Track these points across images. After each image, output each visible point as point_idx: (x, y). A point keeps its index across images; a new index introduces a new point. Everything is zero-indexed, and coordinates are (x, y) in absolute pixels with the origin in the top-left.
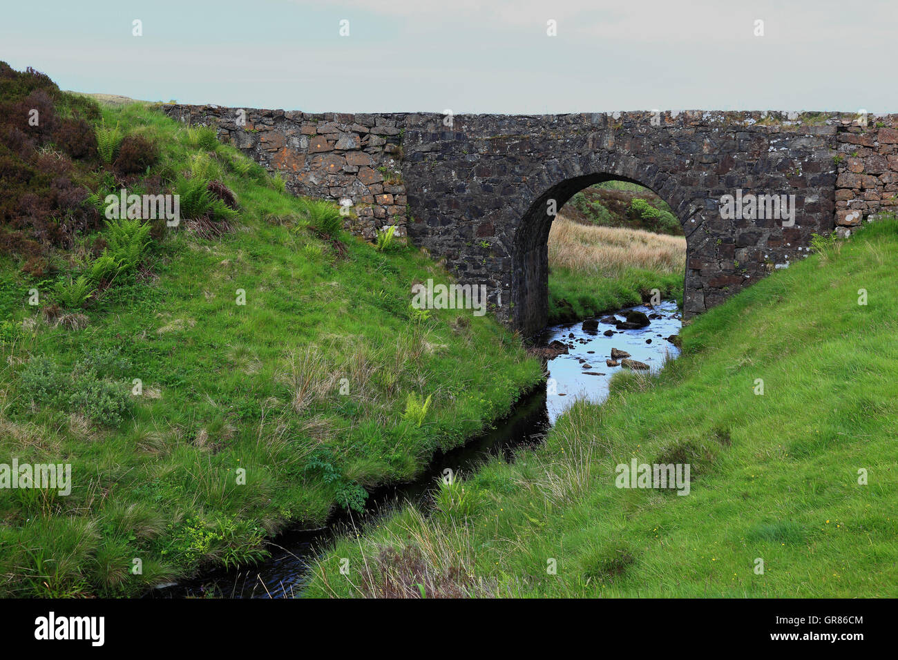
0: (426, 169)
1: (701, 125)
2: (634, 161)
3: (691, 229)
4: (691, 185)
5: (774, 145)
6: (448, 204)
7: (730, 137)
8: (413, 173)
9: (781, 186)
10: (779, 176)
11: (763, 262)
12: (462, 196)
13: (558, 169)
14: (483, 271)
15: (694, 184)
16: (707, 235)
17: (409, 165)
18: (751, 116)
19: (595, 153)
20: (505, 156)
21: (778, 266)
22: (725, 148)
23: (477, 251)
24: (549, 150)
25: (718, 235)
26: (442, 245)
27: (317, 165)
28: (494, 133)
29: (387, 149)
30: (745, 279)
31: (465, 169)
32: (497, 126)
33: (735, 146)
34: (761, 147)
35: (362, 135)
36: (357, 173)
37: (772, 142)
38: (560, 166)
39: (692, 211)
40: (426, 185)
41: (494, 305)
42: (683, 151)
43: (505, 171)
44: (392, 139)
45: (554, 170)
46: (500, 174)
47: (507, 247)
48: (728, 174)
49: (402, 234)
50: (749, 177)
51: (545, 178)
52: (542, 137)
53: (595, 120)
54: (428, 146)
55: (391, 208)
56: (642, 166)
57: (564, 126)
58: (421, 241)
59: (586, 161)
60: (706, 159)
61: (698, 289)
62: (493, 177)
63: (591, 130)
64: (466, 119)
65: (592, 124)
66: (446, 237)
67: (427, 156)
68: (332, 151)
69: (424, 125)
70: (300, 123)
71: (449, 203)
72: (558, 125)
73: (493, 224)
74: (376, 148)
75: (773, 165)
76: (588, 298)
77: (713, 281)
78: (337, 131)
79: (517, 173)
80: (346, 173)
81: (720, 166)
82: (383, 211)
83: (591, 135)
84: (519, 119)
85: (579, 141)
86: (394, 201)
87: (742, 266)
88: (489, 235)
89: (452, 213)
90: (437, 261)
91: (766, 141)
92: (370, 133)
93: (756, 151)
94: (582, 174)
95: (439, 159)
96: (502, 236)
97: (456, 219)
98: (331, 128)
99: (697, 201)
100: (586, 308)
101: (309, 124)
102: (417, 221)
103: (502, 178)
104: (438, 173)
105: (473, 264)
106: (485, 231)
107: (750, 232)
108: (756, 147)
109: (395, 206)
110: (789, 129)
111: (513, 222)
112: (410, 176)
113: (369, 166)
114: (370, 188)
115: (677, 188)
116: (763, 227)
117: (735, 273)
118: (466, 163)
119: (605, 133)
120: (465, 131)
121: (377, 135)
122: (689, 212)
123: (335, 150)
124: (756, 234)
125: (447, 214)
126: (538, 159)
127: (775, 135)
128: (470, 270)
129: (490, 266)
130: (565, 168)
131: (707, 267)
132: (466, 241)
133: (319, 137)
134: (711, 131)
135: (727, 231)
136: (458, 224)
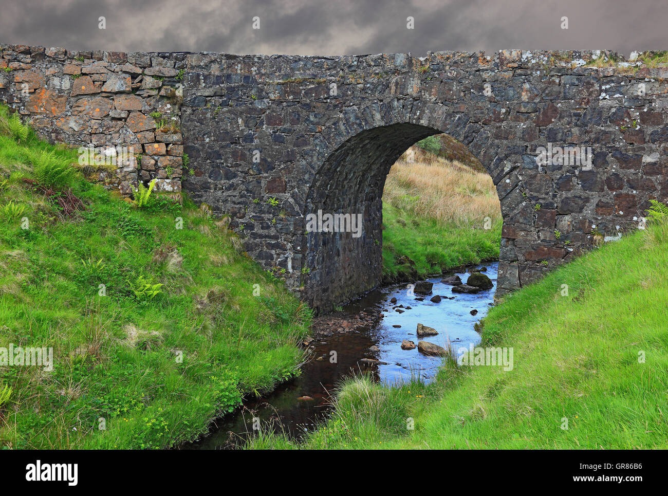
0: (209, 115)
1: (520, 67)
2: (442, 110)
3: (505, 190)
4: (507, 139)
5: (606, 91)
6: (233, 156)
7: (554, 82)
8: (192, 121)
9: (614, 141)
10: (611, 129)
11: (589, 233)
12: (250, 147)
13: (357, 118)
14: (273, 232)
15: (511, 137)
16: (524, 199)
17: (189, 111)
18: (580, 55)
19: (398, 100)
20: (299, 102)
21: (607, 239)
22: (547, 95)
23: (266, 210)
24: (347, 96)
25: (537, 199)
26: (225, 201)
27: (79, 109)
28: (287, 76)
29: (163, 92)
30: (568, 253)
31: (253, 117)
32: (291, 69)
33: (560, 92)
34: (590, 94)
35: (134, 76)
36: (126, 119)
37: (603, 88)
38: (359, 115)
39: (507, 169)
40: (208, 134)
41: (283, 270)
42: (498, 98)
43: (298, 119)
44: (169, 81)
45: (352, 119)
46: (293, 122)
47: (300, 205)
48: (550, 126)
49: (176, 188)
50: (575, 130)
51: (343, 128)
52: (339, 81)
53: (399, 61)
54: (211, 89)
55: (162, 158)
56: (450, 115)
57: (364, 68)
58: (201, 196)
59: (387, 109)
60: (525, 107)
61: (512, 261)
62: (285, 126)
63: (394, 73)
64: (256, 60)
65: (396, 67)
66: (230, 193)
67: (210, 101)
68: (99, 93)
69: (207, 66)
70: (64, 61)
71: (235, 154)
72: (358, 67)
73: (285, 179)
74: (150, 91)
75: (605, 115)
76: (437, 254)
77: (530, 253)
78: (105, 71)
79: (312, 122)
80: (113, 119)
81: (541, 116)
82: (153, 162)
83: (394, 79)
84: (315, 61)
85: (381, 86)
86: (167, 151)
87: (565, 237)
88: (279, 192)
89: (237, 165)
90: (219, 219)
91: (597, 87)
92: (143, 74)
93: (585, 98)
94: (383, 124)
95: (223, 104)
96: (293, 193)
97: (242, 172)
98: (99, 68)
99: (513, 157)
100: (432, 265)
101: (74, 62)
102: (197, 174)
103: (295, 127)
104: (222, 120)
105: (261, 223)
106: (275, 186)
107: (575, 197)
108: (585, 93)
109: (168, 157)
110: (626, 71)
111: (307, 177)
112: (189, 123)
113: (141, 111)
114: (139, 135)
115: (490, 142)
116: (591, 190)
117: (555, 244)
118: (255, 109)
119: (410, 77)
120: (254, 73)
121: (153, 76)
122: (503, 170)
123: (102, 92)
124: (582, 199)
125: (231, 167)
126: (335, 106)
127: (607, 79)
128: (257, 230)
129: (279, 226)
130: (364, 117)
131: (523, 236)
132: (254, 198)
133: (84, 77)
134: (531, 74)
135: (547, 194)
136: (244, 178)
